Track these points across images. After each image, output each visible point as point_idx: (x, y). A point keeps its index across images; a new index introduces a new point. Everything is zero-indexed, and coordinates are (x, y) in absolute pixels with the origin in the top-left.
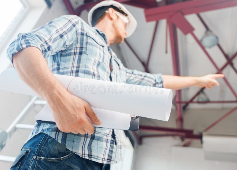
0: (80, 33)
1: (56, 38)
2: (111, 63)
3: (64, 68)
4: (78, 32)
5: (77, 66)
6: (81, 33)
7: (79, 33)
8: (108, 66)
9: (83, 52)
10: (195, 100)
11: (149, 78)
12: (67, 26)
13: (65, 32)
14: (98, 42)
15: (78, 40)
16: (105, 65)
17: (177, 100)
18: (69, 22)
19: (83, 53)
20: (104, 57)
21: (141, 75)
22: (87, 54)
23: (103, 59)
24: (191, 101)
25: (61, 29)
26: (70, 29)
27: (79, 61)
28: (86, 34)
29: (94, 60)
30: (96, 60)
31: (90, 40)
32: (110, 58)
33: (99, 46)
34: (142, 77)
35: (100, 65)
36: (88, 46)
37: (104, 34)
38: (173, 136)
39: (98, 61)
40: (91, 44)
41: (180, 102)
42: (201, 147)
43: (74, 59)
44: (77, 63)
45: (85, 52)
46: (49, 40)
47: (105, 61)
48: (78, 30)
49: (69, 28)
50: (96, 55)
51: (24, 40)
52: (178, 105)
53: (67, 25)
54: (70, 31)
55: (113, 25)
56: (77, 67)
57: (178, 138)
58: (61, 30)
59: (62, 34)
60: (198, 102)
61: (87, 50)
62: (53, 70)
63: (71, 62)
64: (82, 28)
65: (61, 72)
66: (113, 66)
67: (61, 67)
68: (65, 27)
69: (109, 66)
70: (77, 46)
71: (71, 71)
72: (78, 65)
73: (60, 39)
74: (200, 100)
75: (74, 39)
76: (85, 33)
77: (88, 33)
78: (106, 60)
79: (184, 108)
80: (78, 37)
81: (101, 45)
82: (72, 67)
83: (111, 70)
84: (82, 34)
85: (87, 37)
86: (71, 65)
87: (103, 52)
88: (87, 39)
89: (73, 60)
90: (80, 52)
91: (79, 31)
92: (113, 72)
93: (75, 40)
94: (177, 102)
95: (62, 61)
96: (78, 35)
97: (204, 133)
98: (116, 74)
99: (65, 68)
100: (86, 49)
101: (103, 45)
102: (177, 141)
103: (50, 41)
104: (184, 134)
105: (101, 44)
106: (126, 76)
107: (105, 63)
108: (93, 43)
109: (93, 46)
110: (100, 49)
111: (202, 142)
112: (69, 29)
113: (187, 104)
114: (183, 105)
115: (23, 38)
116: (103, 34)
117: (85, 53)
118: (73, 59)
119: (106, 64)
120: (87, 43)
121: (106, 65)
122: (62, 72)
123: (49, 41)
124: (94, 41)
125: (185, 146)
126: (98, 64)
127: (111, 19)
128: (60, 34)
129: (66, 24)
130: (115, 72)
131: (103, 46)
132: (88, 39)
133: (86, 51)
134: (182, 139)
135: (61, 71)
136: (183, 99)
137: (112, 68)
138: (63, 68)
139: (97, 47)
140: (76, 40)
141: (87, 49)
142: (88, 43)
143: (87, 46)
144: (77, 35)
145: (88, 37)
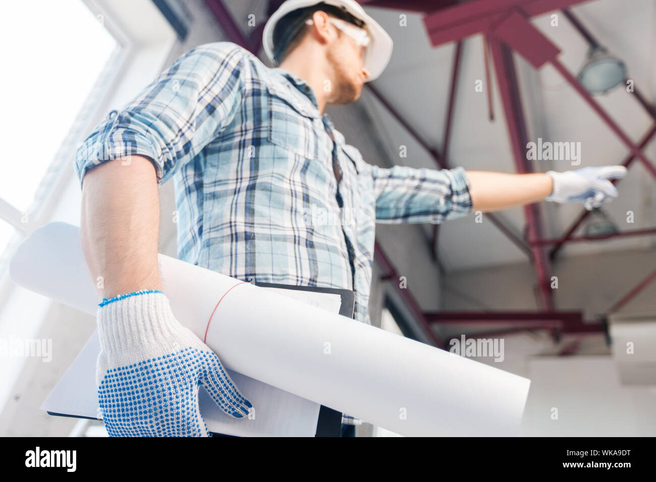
0: (251, 92)
1: (200, 117)
2: (337, 159)
3: (215, 183)
4: (243, 89)
5: (250, 177)
6: (253, 89)
7: (247, 92)
8: (328, 170)
9: (264, 138)
10: (580, 233)
11: (434, 182)
12: (221, 79)
13: (217, 96)
14: (299, 108)
15: (246, 111)
16: (321, 166)
17: (532, 237)
18: (223, 67)
19: (262, 140)
20: (316, 146)
21: (413, 178)
22: (275, 145)
23: (316, 153)
24: (569, 237)
25: (206, 90)
26: (228, 87)
27: (255, 164)
28: (267, 91)
29: (294, 158)
30: (299, 156)
31: (277, 107)
32: (331, 146)
33: (301, 118)
34: (416, 183)
35: (309, 168)
36: (275, 122)
37: (308, 84)
38: (531, 330)
39: (305, 157)
40: (280, 117)
41: (540, 243)
42: (608, 353)
43: (241, 159)
44: (251, 170)
45: (267, 138)
46: (185, 125)
47: (320, 156)
48: (245, 83)
49: (224, 83)
50: (296, 143)
51: (122, 130)
52: (535, 250)
53: (218, 75)
54: (228, 91)
55: (329, 57)
56: (250, 180)
57: (544, 335)
58: (207, 92)
59: (212, 104)
60: (588, 238)
61: (273, 133)
62: (188, 190)
63: (234, 166)
64: (255, 77)
65: (208, 192)
66: (341, 168)
67: (206, 180)
68: (216, 82)
69: (331, 169)
70: (246, 126)
71: (236, 189)
72: (253, 175)
73: (207, 116)
74: (593, 231)
75: (237, 108)
76: (263, 88)
77: (272, 89)
78: (324, 155)
79: (553, 256)
80: (245, 102)
81: (307, 115)
82: (237, 179)
83: (339, 178)
84: (256, 93)
85: (269, 99)
86: (233, 176)
87: (315, 133)
88: (271, 104)
89: (239, 161)
90: (253, 139)
91: (248, 87)
92: (343, 183)
93: (240, 111)
94: (533, 244)
95: (208, 165)
96: (246, 97)
97: (612, 317)
98: (351, 187)
99: (217, 184)
100: (271, 131)
101: (310, 116)
102: (543, 342)
103: (189, 128)
104: (558, 324)
105: (307, 113)
106: (374, 186)
107: (321, 162)
108: (286, 114)
109: (286, 120)
110: (305, 126)
111: (609, 341)
112: (225, 86)
113: (559, 244)
114: (548, 249)
115: (121, 125)
116: (304, 84)
117: (269, 141)
118: (237, 159)
119: (325, 163)
120: (270, 114)
121: (324, 166)
122: (210, 193)
123: (186, 128)
124: (288, 107)
125: (566, 353)
126: (304, 166)
127: (322, 41)
128: (207, 104)
129: (215, 75)
130: (348, 182)
131: (311, 119)
132: (273, 103)
133: (271, 134)
134: (556, 336)
135: (207, 190)
136: (548, 235)
137: (340, 172)
138: (211, 183)
139: (297, 122)
140: (242, 112)
141: (273, 129)
142: (273, 113)
143: (271, 123)
144: (242, 97)
145: (274, 100)
